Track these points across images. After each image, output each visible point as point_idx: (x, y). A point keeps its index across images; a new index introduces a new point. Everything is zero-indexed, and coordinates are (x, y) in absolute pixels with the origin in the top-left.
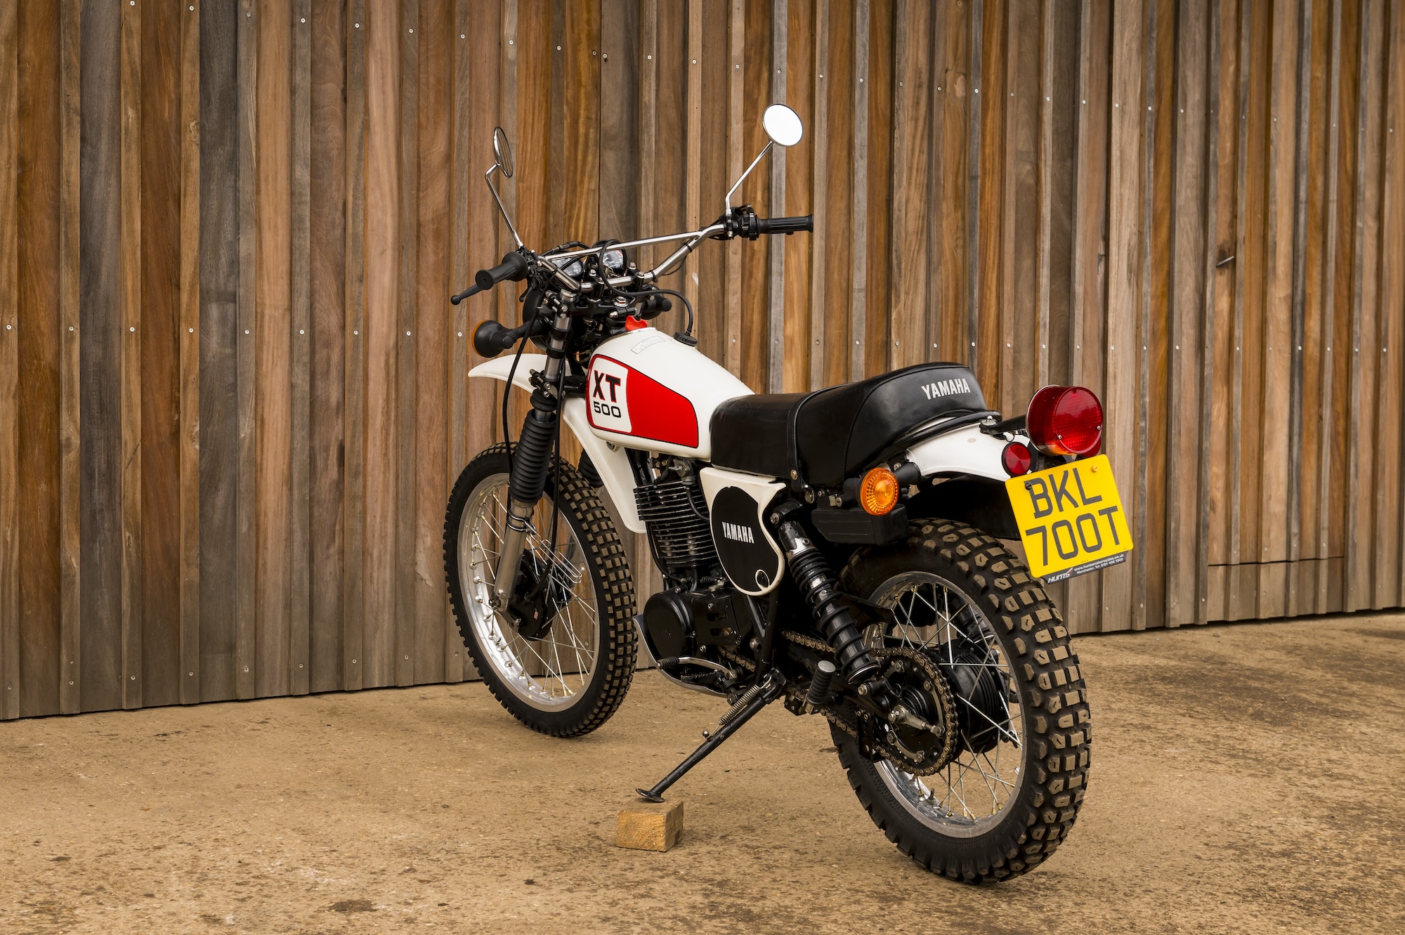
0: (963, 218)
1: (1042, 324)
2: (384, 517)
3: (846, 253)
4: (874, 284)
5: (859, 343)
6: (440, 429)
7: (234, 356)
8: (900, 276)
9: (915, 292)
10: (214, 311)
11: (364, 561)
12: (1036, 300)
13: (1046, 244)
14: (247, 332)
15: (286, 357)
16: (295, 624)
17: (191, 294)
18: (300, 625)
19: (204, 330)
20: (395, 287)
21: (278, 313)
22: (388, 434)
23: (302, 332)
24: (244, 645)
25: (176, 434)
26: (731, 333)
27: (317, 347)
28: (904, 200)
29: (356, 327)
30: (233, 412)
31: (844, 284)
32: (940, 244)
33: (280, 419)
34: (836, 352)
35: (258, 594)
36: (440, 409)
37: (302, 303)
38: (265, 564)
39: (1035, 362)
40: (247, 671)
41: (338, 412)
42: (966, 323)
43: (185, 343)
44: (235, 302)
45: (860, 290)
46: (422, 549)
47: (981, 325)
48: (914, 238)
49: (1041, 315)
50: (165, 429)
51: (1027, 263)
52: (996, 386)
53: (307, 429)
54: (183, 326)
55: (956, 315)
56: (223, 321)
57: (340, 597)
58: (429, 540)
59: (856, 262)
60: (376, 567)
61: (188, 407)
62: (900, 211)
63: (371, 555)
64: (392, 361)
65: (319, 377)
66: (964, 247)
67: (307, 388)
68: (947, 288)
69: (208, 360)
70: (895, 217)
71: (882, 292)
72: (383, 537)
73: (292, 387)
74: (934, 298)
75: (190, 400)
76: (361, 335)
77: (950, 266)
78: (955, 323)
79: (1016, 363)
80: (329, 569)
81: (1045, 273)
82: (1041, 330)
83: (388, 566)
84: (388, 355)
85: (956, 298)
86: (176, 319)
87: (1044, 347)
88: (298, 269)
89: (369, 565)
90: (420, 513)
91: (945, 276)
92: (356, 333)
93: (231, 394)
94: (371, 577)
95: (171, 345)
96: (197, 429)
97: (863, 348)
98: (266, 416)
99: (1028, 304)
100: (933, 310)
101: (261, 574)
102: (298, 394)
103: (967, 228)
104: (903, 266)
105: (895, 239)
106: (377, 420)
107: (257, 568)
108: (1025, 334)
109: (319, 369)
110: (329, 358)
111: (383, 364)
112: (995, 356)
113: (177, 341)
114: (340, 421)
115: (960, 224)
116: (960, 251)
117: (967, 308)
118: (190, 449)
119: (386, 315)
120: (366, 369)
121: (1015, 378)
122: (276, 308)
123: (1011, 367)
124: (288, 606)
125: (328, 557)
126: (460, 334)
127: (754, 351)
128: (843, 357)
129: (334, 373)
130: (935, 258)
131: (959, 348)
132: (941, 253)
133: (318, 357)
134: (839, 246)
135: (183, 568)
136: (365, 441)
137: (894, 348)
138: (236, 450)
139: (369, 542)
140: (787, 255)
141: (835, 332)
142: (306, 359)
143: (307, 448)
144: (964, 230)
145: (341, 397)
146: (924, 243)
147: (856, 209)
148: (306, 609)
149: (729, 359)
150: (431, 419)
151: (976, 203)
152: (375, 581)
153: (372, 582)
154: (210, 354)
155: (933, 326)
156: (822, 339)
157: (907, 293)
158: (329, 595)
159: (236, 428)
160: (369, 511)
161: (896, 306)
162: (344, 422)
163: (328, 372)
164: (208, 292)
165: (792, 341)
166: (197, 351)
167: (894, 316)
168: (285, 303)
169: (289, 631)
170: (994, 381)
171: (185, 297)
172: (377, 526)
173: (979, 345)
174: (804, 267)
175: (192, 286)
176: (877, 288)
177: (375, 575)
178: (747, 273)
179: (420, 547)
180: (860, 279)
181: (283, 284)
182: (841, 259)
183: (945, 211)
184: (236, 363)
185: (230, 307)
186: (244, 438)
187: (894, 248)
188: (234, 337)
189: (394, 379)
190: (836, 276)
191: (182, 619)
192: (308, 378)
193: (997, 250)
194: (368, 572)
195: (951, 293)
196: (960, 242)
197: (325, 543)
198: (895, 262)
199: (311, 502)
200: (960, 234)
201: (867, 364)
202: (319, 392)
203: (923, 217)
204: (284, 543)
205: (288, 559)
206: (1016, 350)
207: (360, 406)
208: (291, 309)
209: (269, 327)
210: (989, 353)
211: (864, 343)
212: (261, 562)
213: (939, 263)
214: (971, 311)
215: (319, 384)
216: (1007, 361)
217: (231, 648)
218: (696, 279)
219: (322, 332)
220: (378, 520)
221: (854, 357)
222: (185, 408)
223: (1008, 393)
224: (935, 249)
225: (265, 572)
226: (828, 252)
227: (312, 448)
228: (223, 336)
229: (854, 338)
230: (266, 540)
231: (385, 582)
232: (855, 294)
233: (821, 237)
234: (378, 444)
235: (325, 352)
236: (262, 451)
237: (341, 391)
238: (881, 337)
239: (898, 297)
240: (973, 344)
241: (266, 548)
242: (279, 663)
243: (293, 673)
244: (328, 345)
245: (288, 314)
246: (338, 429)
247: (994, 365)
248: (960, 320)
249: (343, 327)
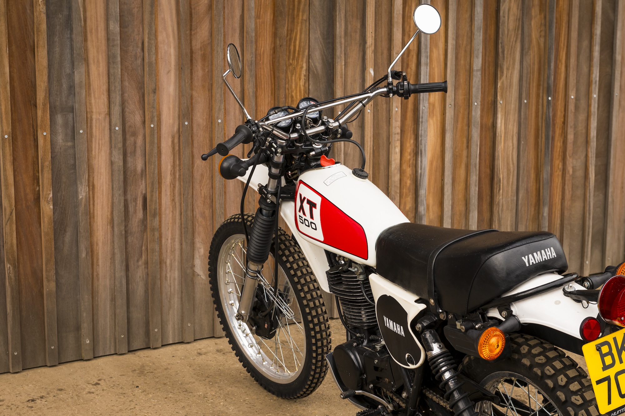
0: (545, 18)
1: (594, 81)
2: (173, 239)
3: (469, 47)
4: (487, 65)
5: (476, 104)
6: (208, 181)
7: (74, 147)
8: (504, 59)
9: (513, 68)
10: (59, 119)
11: (161, 268)
12: (590, 67)
13: (598, 30)
14: (81, 132)
15: (108, 144)
16: (118, 311)
17: (44, 111)
18: (121, 311)
19: (53, 132)
20: (177, 94)
21: (102, 117)
22: (174, 187)
23: (117, 128)
24: (86, 327)
25: (37, 199)
26: (394, 105)
27: (128, 136)
28: (507, 10)
29: (152, 122)
30: (74, 183)
31: (468, 67)
32: (530, 36)
33: (104, 183)
34: (462, 110)
35: (93, 294)
36: (208, 168)
37: (116, 110)
38: (98, 275)
39: (589, 106)
40: (88, 342)
41: (142, 177)
42: (546, 85)
43: (41, 142)
44: (73, 112)
45: (477, 70)
46: (198, 256)
47: (555, 85)
48: (513, 33)
49: (594, 76)
50: (31, 197)
51: (585, 43)
52: (564, 123)
53: (122, 189)
54: (39, 132)
55: (539, 80)
56: (66, 125)
57: (146, 291)
58: (202, 251)
59: (476, 52)
60: (168, 270)
61: (45, 182)
62: (504, 17)
63: (166, 263)
64: (176, 140)
65: (129, 155)
66: (545, 37)
67: (121, 164)
68: (534, 64)
69: (56, 150)
70: (501, 21)
71: (492, 69)
72: (173, 252)
73: (112, 163)
74: (525, 72)
75: (46, 178)
76: (156, 127)
77: (536, 49)
78: (539, 85)
79: (577, 107)
80: (139, 274)
81: (597, 49)
82: (594, 86)
83: (176, 269)
84: (173, 137)
85: (539, 69)
86: (35, 127)
87: (595, 96)
88: (113, 88)
89: (164, 269)
90: (196, 235)
91: (533, 56)
92: (152, 126)
93: (72, 171)
94: (166, 277)
95: (32, 143)
96: (51, 195)
97: (479, 107)
98: (95, 183)
99: (585, 69)
100: (524, 79)
101: (95, 280)
102: (116, 168)
103: (547, 24)
104: (506, 52)
105: (501, 36)
106: (167, 179)
107: (93, 278)
108: (583, 89)
109: (129, 150)
110: (135, 143)
111: (170, 143)
112: (563, 104)
113: (36, 140)
114: (143, 181)
115: (543, 22)
116: (542, 40)
117: (546, 76)
118: (47, 208)
119: (171, 112)
120: (159, 148)
121: (576, 117)
122: (100, 114)
123: (573, 111)
124: (113, 299)
125: (138, 267)
126: (220, 121)
127: (410, 114)
128: (466, 113)
129: (139, 152)
130: (526, 46)
131: (541, 101)
132: (530, 42)
133: (128, 142)
134: (465, 42)
135: (45, 282)
136: (160, 193)
137: (499, 105)
138: (76, 206)
139: (164, 255)
140: (431, 51)
141: (461, 97)
142: (120, 145)
143: (123, 201)
144: (545, 25)
145: (144, 166)
146: (520, 36)
147: (476, 18)
148: (125, 301)
149: (394, 121)
150: (202, 175)
151: (554, 8)
152: (169, 279)
153: (166, 280)
154: (58, 147)
155: (524, 89)
156: (453, 103)
157: (508, 69)
158: (139, 290)
159: (77, 192)
160: (163, 236)
161: (501, 79)
162: (146, 182)
163: (135, 151)
164: (55, 108)
165: (434, 106)
166: (49, 147)
167: (499, 85)
168: (106, 110)
169: (114, 315)
170: (562, 120)
171: (40, 113)
172: (169, 245)
173: (553, 98)
174: (442, 57)
175: (44, 105)
176: (489, 67)
177: (168, 275)
178: (405, 65)
179: (197, 255)
180: (478, 63)
181: (104, 98)
182: (465, 51)
183: (533, 14)
184: (75, 151)
185: (70, 116)
186: (82, 198)
187: (500, 41)
188: (73, 135)
189: (177, 152)
190: (462, 62)
191: (46, 314)
192: (121, 157)
193: (566, 36)
194: (164, 274)
195: (536, 67)
196: (543, 33)
197: (136, 259)
198: (500, 50)
199: (126, 233)
200: (543, 28)
201: (482, 117)
202: (130, 165)
203: (519, 19)
204: (110, 261)
205: (112, 271)
206: (577, 99)
207: (156, 172)
208: (109, 114)
209: (96, 126)
210: (560, 102)
211: (480, 103)
212: (95, 274)
213: (529, 48)
214: (549, 77)
215: (129, 159)
216: (571, 107)
217: (78, 328)
218: (372, 72)
219: (130, 127)
220: (169, 241)
221: (473, 113)
222: (43, 183)
223: (571, 127)
224: (526, 39)
225: (98, 280)
226: (457, 47)
227: (126, 201)
228: (66, 135)
229: (474, 100)
230: (98, 260)
231: (174, 279)
232: (475, 73)
233: (453, 39)
234: (168, 193)
235: (132, 139)
236: (94, 205)
237: (143, 162)
238: (491, 98)
239: (502, 72)
240: (550, 98)
241: (98, 265)
242: (108, 334)
243: (117, 341)
244: (134, 134)
245: (108, 117)
246: (142, 187)
247: (563, 109)
248: (542, 83)
249: (144, 122)
